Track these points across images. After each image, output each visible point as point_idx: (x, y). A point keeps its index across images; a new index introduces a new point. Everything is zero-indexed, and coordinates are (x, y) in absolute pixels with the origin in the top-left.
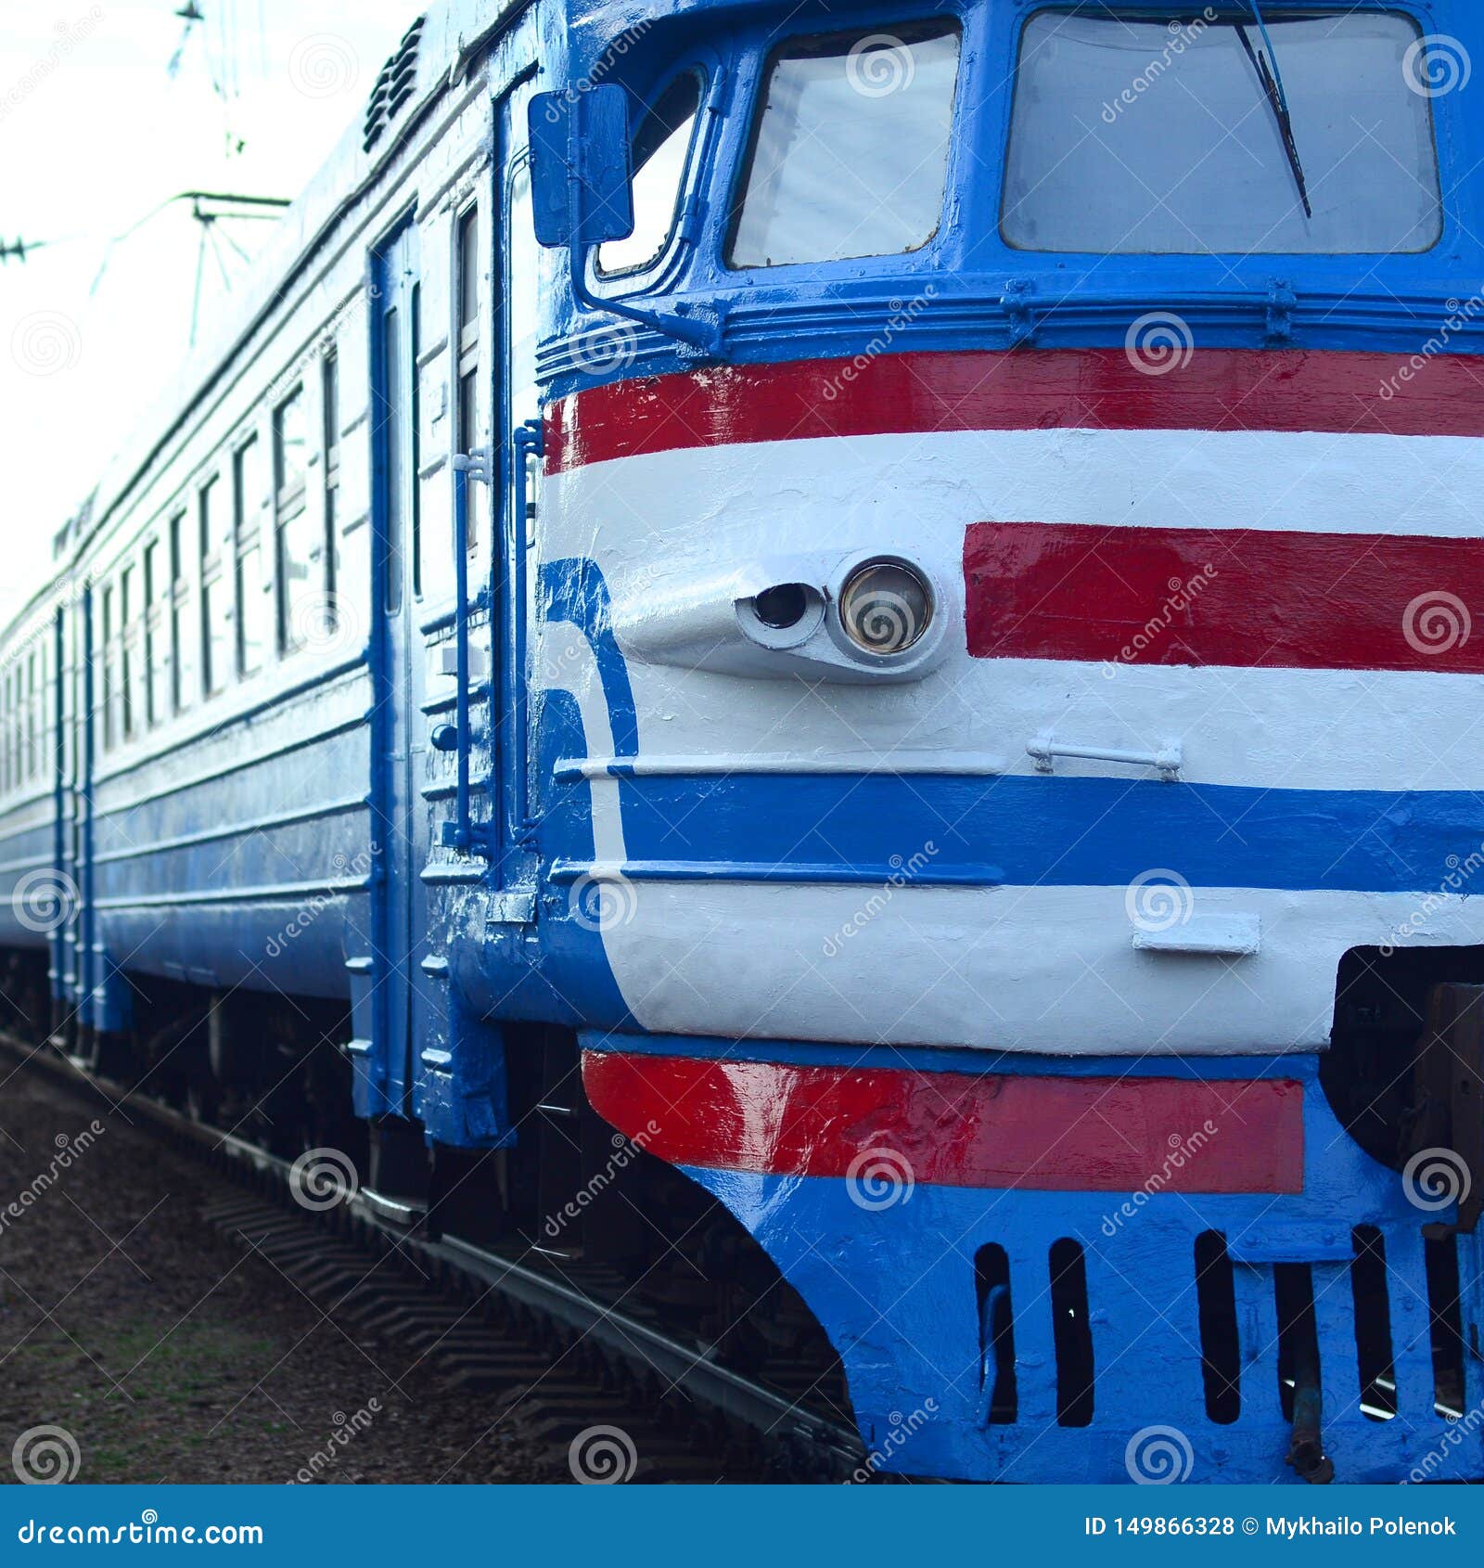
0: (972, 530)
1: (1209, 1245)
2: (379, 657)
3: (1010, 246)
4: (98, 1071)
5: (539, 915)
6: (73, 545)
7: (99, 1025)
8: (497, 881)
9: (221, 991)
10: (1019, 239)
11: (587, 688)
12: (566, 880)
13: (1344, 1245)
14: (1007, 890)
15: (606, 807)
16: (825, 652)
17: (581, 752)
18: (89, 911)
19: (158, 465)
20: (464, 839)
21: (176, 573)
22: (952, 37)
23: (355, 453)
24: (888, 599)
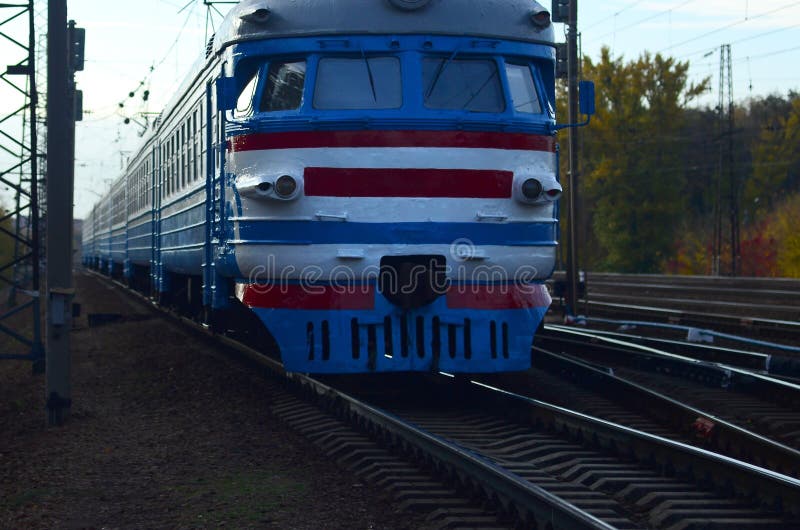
0: (306, 169)
1: (354, 321)
2: (208, 187)
3: (313, 108)
4: (161, 304)
5: (225, 251)
6: (157, 129)
7: (161, 290)
8: (221, 244)
9: (190, 276)
10: (316, 106)
11: (233, 201)
12: (230, 244)
13: (382, 321)
14: (313, 246)
15: (236, 228)
16: (274, 196)
17: (233, 216)
18: (159, 251)
19: (174, 114)
20: (216, 235)
21: (178, 148)
22: (304, 63)
23: (205, 130)
24: (287, 184)
